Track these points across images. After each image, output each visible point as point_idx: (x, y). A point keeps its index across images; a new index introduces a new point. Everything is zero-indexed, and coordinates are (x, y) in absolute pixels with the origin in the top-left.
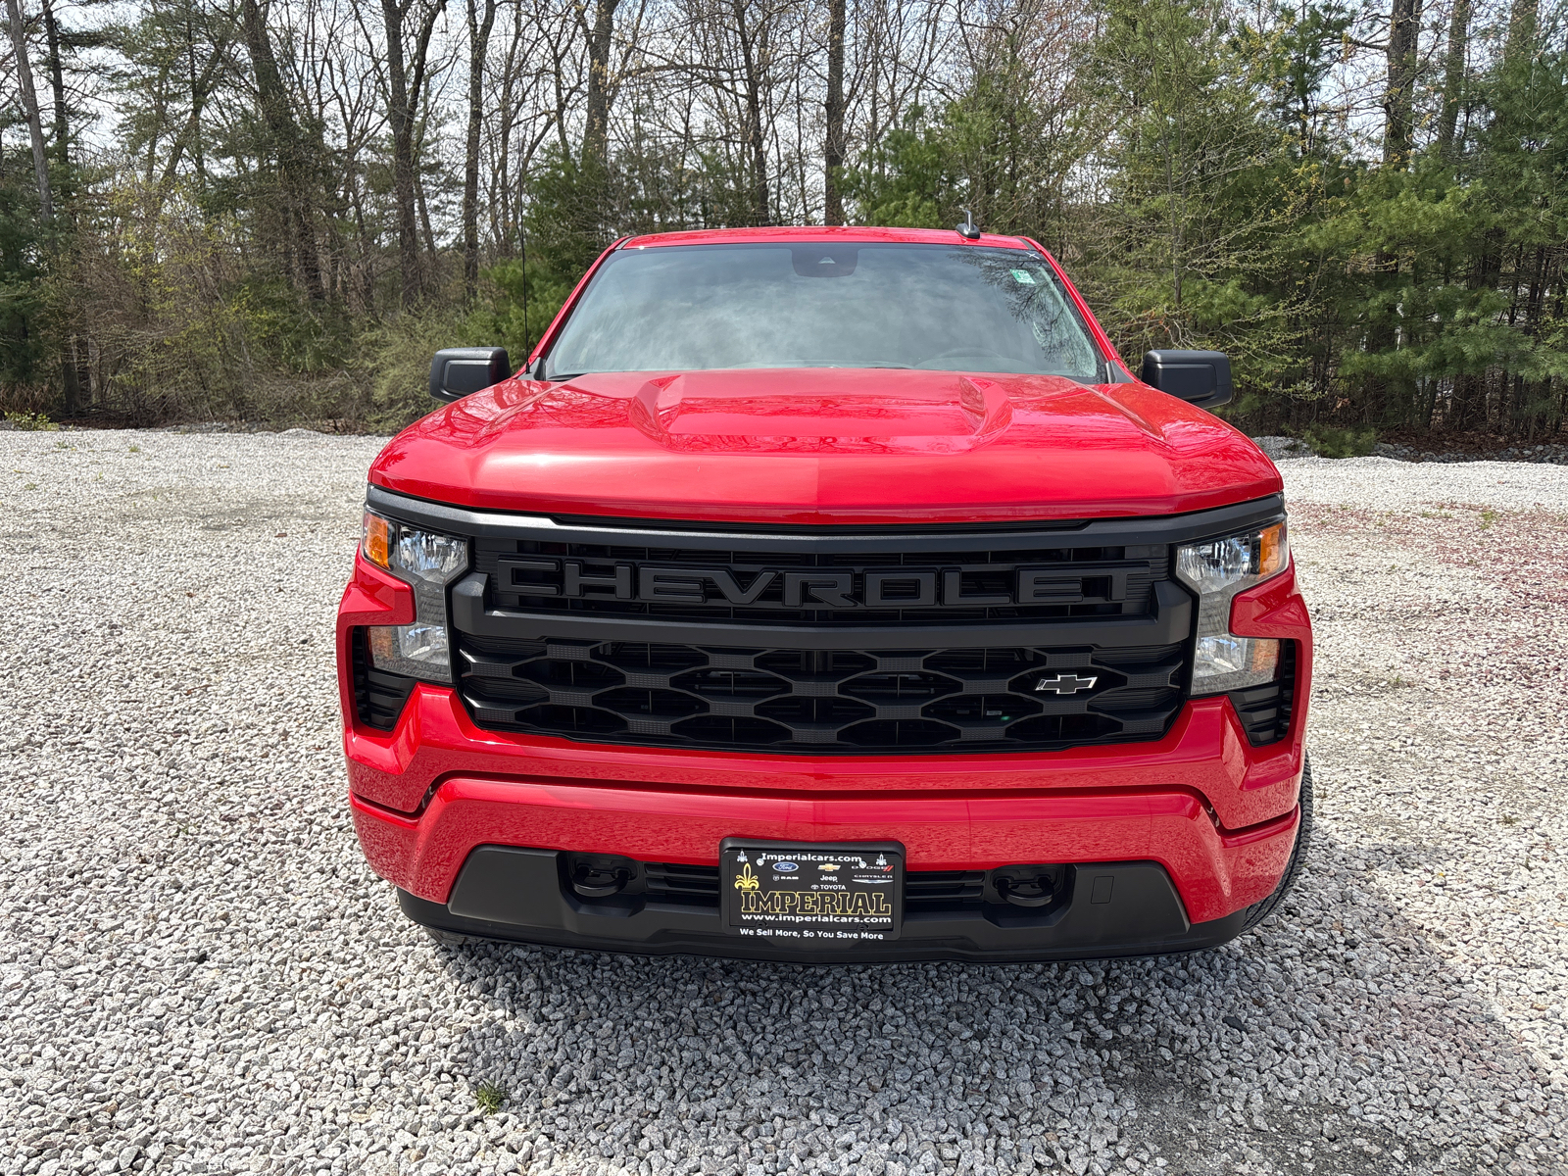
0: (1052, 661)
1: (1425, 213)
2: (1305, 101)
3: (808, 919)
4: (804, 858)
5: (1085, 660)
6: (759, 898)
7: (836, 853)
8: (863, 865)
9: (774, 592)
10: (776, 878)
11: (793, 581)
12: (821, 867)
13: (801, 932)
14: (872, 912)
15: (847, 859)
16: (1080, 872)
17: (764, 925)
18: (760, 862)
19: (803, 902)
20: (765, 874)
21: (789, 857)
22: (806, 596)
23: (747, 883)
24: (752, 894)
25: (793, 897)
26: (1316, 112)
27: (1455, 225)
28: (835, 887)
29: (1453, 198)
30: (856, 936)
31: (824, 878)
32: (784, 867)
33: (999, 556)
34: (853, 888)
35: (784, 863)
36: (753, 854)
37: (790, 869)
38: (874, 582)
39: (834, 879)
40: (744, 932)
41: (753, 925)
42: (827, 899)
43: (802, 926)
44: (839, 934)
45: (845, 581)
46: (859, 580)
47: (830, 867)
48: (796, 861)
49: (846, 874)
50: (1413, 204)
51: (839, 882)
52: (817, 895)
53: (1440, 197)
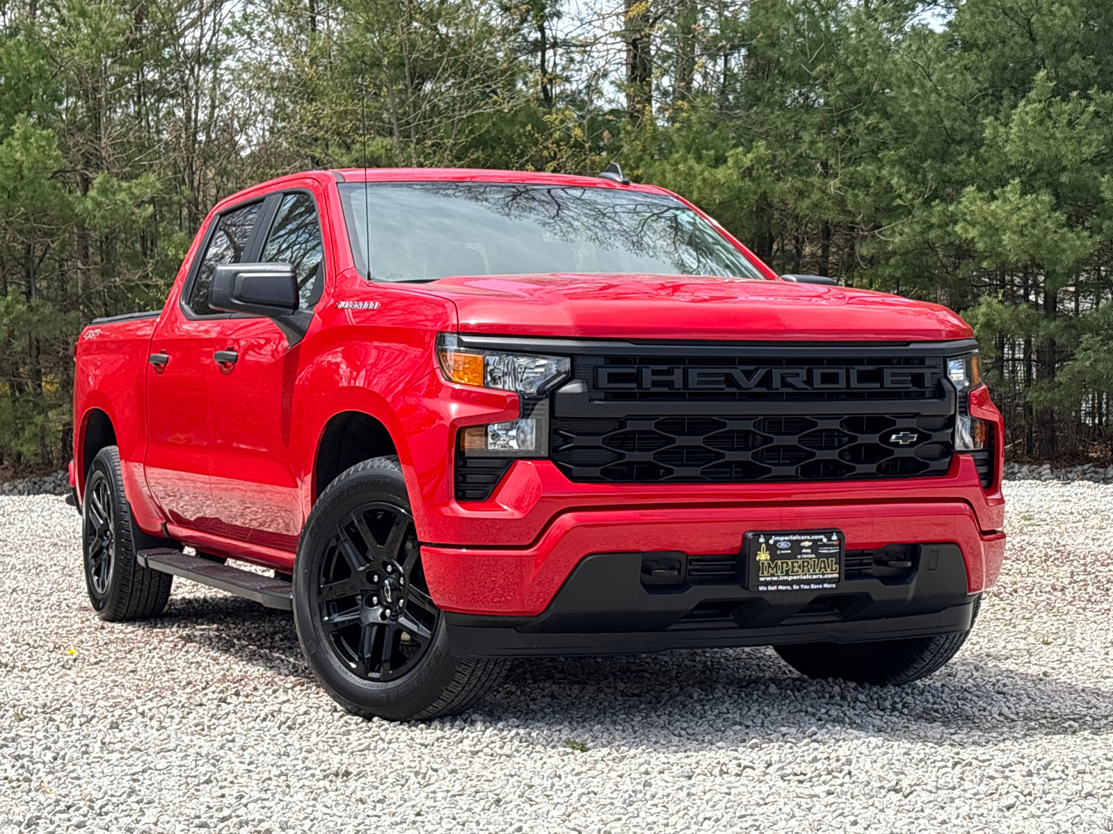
0: (900, 423)
1: (704, 180)
2: (541, 29)
3: (795, 578)
4: (794, 538)
5: (913, 423)
6: (769, 566)
7: (811, 534)
8: (825, 540)
9: (766, 381)
10: (779, 552)
11: (777, 373)
12: (802, 544)
13: (792, 586)
14: (829, 571)
15: (816, 537)
16: (924, 548)
17: (771, 583)
18: (771, 542)
19: (793, 567)
20: (772, 549)
21: (786, 538)
22: (784, 384)
23: (763, 556)
24: (766, 564)
25: (787, 564)
26: (555, 45)
27: (739, 195)
28: (810, 556)
29: (736, 163)
30: (821, 586)
31: (804, 551)
32: (783, 545)
33: (871, 361)
34: (819, 556)
35: (783, 542)
36: (768, 535)
37: (786, 546)
38: (817, 373)
39: (809, 551)
40: (761, 588)
41: (766, 584)
42: (806, 564)
43: (791, 583)
44: (813, 586)
45: (803, 373)
46: (810, 374)
47: (807, 544)
48: (790, 541)
49: (815, 546)
50: (691, 168)
51: (812, 553)
52: (800, 562)
53: (719, 161)
